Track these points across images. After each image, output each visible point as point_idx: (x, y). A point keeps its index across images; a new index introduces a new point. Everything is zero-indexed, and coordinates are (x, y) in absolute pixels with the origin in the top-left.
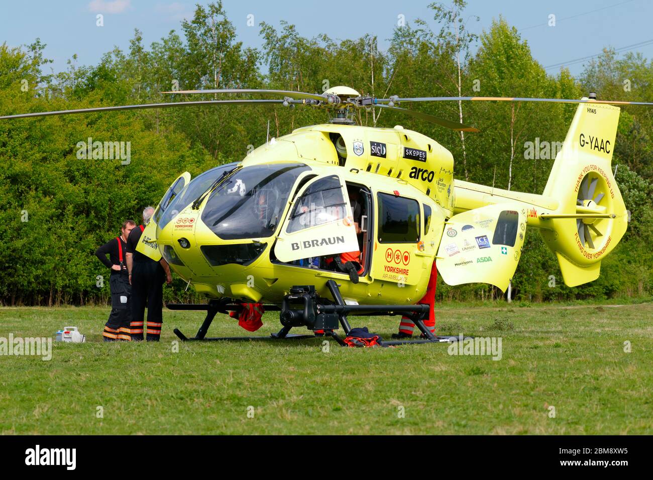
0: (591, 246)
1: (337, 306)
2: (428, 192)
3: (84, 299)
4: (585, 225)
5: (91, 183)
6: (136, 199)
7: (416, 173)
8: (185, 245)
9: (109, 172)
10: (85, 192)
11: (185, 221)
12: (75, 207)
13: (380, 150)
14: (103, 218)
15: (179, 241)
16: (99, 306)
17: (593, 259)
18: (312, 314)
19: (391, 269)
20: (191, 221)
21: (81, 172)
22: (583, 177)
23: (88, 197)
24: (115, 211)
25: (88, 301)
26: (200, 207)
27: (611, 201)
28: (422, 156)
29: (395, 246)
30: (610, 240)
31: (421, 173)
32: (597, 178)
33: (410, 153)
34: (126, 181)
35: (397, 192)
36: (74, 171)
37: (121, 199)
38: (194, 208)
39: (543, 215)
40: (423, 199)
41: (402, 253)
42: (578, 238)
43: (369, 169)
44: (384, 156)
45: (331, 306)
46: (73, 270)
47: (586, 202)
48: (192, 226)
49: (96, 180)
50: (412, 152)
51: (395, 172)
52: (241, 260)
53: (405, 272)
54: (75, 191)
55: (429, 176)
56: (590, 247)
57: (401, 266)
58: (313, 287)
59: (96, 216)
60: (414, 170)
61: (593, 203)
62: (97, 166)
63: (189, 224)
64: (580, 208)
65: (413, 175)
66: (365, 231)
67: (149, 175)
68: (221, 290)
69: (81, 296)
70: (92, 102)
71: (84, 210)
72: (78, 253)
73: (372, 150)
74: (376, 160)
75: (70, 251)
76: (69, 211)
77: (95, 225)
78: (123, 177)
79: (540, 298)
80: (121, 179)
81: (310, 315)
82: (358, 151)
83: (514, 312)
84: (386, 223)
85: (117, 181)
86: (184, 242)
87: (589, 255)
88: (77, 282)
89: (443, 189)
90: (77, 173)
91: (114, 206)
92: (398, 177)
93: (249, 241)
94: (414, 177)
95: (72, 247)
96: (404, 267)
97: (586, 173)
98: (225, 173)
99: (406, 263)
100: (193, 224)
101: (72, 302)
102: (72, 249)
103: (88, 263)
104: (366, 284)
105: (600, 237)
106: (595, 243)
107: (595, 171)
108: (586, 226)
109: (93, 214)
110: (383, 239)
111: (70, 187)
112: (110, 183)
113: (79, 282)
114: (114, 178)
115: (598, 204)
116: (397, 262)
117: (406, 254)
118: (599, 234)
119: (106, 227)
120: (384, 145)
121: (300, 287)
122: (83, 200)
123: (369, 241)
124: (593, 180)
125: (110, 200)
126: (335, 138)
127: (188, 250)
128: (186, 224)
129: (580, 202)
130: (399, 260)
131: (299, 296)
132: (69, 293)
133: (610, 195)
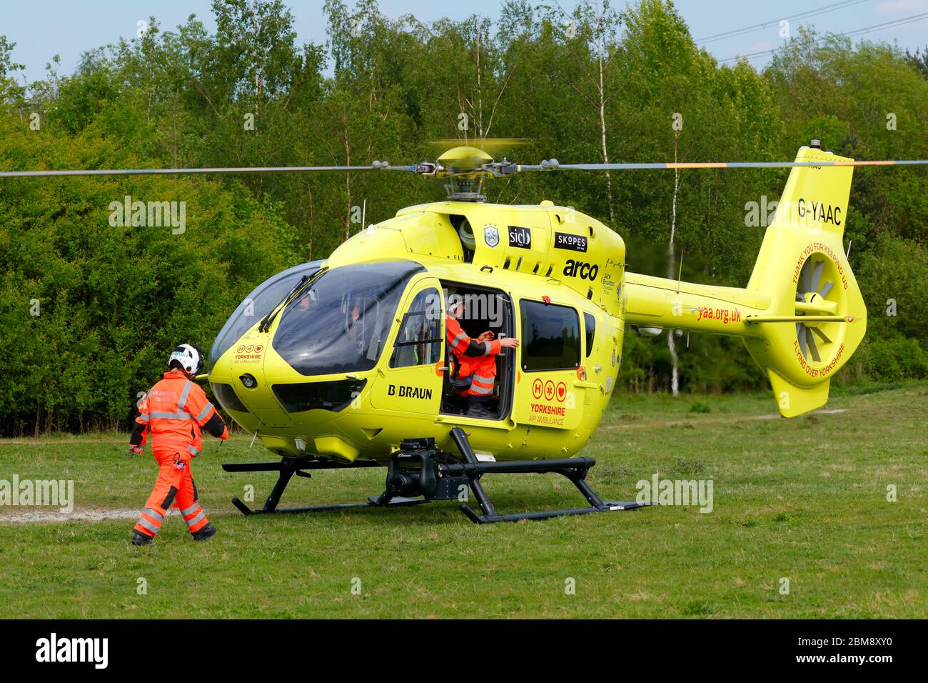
0: (816, 358)
1: (467, 466)
2: (590, 295)
3: (85, 423)
4: (808, 329)
5: (92, 256)
6: (157, 279)
7: (572, 269)
8: (250, 384)
9: (116, 240)
10: (85, 270)
11: (250, 349)
12: (69, 293)
13: (521, 238)
14: (110, 307)
15: (242, 378)
16: (106, 433)
17: (820, 377)
18: (432, 479)
19: (541, 409)
20: (259, 349)
21: (78, 241)
22: (804, 261)
23: (90, 277)
24: (128, 296)
25: (91, 426)
26: (270, 330)
27: (843, 292)
28: (581, 244)
29: (545, 376)
30: (842, 348)
31: (579, 268)
32: (823, 261)
33: (565, 240)
34: (141, 252)
35: (546, 298)
36: (67, 241)
37: (135, 279)
38: (261, 331)
39: (749, 318)
40: (582, 306)
41: (556, 385)
42: (799, 347)
43: (507, 265)
44: (528, 246)
45: (458, 466)
46: (69, 383)
47: (808, 296)
48: (259, 357)
49: (99, 253)
50: (567, 239)
51: (543, 268)
52: (330, 404)
53: (560, 411)
54: (69, 270)
55: (591, 271)
56: (814, 360)
57: (554, 403)
58: (432, 440)
59: (101, 305)
60: (570, 265)
61: (818, 298)
62: (100, 232)
63: (255, 354)
64: (800, 305)
65: (568, 271)
66: (504, 354)
67: (175, 244)
68: (301, 445)
69: (81, 419)
70: (91, 138)
71: (82, 295)
72: (75, 358)
73: (511, 238)
74: (517, 252)
75: (64, 355)
76: (61, 298)
77: (100, 317)
78: (137, 247)
79: (719, 388)
80: (134, 250)
81: (430, 481)
82: (492, 240)
83: (693, 429)
84: (533, 341)
85: (129, 254)
86: (249, 379)
87: (814, 372)
88: (75, 399)
89: (611, 289)
90: (71, 243)
91: (126, 289)
92: (548, 274)
93: (341, 377)
94: (571, 274)
95: (67, 350)
96: (558, 405)
97: (809, 255)
98: (305, 279)
99: (561, 399)
100: (261, 354)
101: (68, 428)
102: (67, 353)
103: (90, 372)
104: (506, 431)
105: (829, 346)
106: (821, 353)
107: (821, 251)
108: (808, 332)
109: (96, 301)
110: (529, 366)
111: (61, 263)
112: (120, 257)
113: (78, 400)
114: (125, 249)
115: (825, 298)
116: (549, 397)
117: (561, 386)
118: (827, 341)
119: (115, 319)
120: (528, 231)
121: (414, 440)
122: (82, 282)
123: (509, 369)
124: (818, 263)
125: (119, 281)
126: (458, 222)
127: (254, 390)
128: (251, 354)
129: (800, 296)
130: (551, 395)
131: (413, 454)
132: (64, 416)
133: (842, 285)
